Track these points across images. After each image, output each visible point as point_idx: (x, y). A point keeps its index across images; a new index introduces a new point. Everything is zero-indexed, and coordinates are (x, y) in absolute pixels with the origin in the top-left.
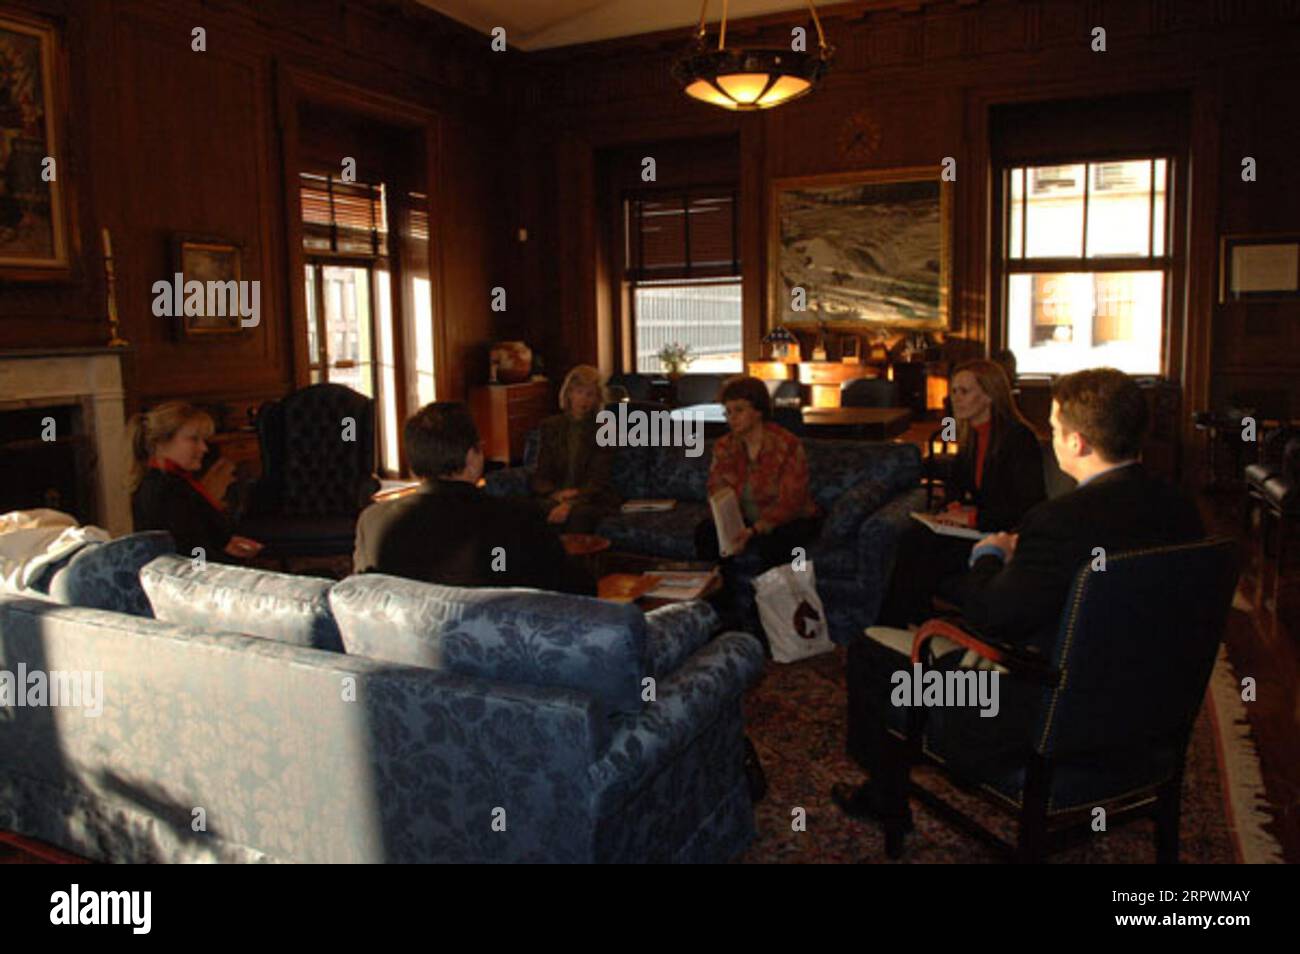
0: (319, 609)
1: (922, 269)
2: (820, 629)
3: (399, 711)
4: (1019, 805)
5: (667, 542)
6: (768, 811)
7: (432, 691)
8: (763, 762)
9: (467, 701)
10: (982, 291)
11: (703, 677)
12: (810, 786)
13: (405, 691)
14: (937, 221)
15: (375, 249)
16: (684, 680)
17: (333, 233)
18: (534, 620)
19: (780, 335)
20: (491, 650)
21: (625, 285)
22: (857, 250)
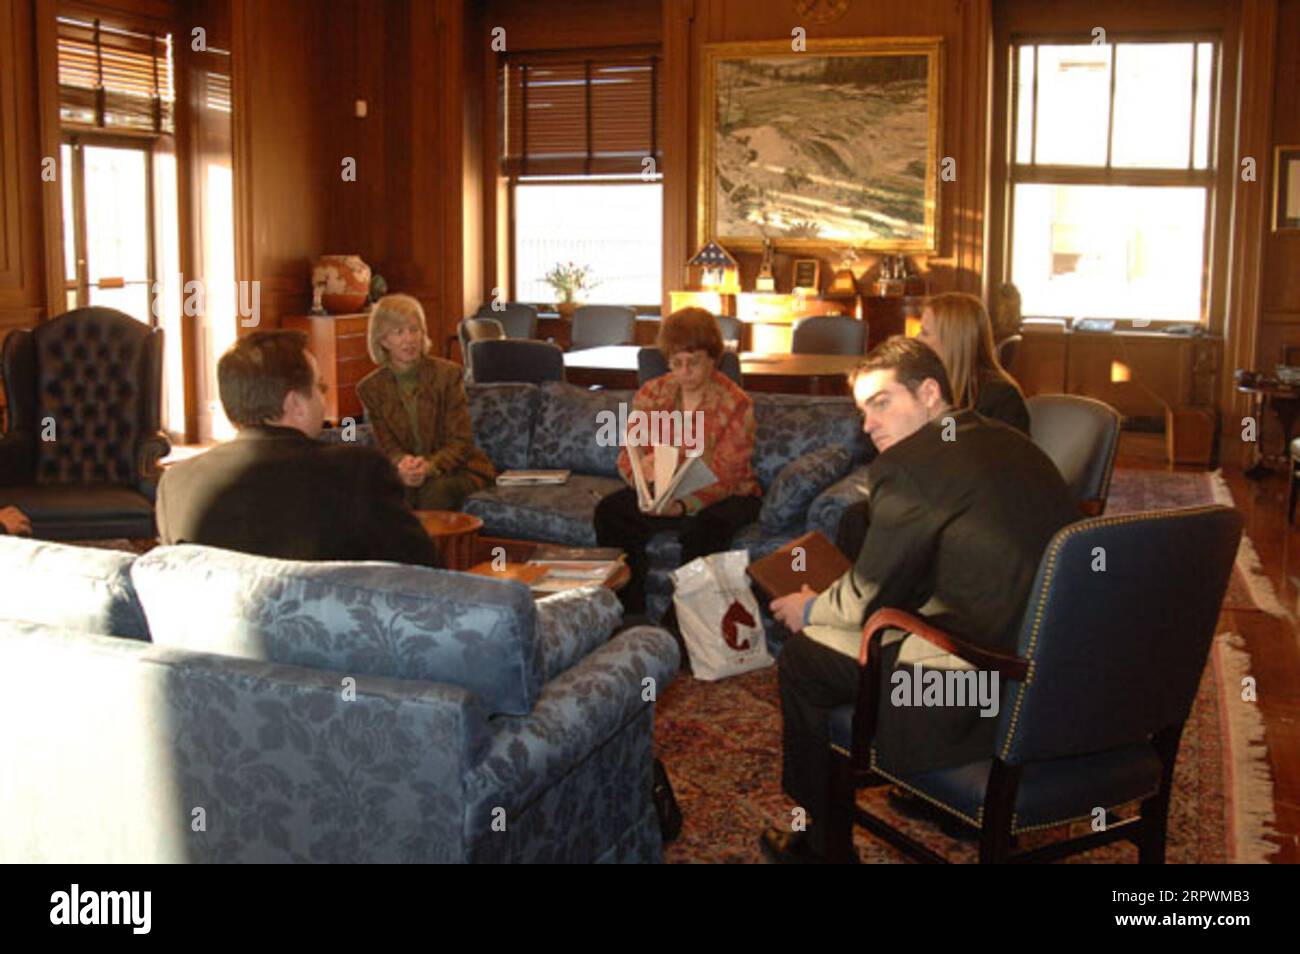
0: (117, 590)
1: (903, 173)
2: (756, 638)
3: (225, 711)
4: (978, 824)
5: (558, 526)
6: (681, 852)
7: (268, 686)
8: (678, 796)
9: (311, 697)
10: (979, 208)
11: (603, 676)
12: (734, 824)
13: (233, 687)
14: (922, 109)
15: (157, 124)
16: (579, 679)
17: (99, 100)
18: (395, 598)
19: (713, 255)
20: (341, 637)
21: (502, 181)
22: (816, 143)
